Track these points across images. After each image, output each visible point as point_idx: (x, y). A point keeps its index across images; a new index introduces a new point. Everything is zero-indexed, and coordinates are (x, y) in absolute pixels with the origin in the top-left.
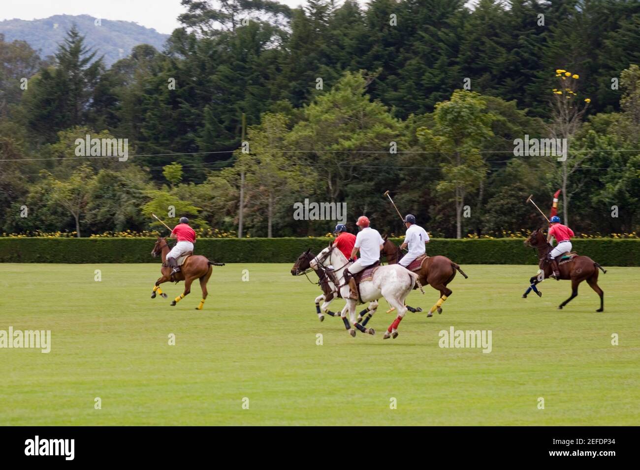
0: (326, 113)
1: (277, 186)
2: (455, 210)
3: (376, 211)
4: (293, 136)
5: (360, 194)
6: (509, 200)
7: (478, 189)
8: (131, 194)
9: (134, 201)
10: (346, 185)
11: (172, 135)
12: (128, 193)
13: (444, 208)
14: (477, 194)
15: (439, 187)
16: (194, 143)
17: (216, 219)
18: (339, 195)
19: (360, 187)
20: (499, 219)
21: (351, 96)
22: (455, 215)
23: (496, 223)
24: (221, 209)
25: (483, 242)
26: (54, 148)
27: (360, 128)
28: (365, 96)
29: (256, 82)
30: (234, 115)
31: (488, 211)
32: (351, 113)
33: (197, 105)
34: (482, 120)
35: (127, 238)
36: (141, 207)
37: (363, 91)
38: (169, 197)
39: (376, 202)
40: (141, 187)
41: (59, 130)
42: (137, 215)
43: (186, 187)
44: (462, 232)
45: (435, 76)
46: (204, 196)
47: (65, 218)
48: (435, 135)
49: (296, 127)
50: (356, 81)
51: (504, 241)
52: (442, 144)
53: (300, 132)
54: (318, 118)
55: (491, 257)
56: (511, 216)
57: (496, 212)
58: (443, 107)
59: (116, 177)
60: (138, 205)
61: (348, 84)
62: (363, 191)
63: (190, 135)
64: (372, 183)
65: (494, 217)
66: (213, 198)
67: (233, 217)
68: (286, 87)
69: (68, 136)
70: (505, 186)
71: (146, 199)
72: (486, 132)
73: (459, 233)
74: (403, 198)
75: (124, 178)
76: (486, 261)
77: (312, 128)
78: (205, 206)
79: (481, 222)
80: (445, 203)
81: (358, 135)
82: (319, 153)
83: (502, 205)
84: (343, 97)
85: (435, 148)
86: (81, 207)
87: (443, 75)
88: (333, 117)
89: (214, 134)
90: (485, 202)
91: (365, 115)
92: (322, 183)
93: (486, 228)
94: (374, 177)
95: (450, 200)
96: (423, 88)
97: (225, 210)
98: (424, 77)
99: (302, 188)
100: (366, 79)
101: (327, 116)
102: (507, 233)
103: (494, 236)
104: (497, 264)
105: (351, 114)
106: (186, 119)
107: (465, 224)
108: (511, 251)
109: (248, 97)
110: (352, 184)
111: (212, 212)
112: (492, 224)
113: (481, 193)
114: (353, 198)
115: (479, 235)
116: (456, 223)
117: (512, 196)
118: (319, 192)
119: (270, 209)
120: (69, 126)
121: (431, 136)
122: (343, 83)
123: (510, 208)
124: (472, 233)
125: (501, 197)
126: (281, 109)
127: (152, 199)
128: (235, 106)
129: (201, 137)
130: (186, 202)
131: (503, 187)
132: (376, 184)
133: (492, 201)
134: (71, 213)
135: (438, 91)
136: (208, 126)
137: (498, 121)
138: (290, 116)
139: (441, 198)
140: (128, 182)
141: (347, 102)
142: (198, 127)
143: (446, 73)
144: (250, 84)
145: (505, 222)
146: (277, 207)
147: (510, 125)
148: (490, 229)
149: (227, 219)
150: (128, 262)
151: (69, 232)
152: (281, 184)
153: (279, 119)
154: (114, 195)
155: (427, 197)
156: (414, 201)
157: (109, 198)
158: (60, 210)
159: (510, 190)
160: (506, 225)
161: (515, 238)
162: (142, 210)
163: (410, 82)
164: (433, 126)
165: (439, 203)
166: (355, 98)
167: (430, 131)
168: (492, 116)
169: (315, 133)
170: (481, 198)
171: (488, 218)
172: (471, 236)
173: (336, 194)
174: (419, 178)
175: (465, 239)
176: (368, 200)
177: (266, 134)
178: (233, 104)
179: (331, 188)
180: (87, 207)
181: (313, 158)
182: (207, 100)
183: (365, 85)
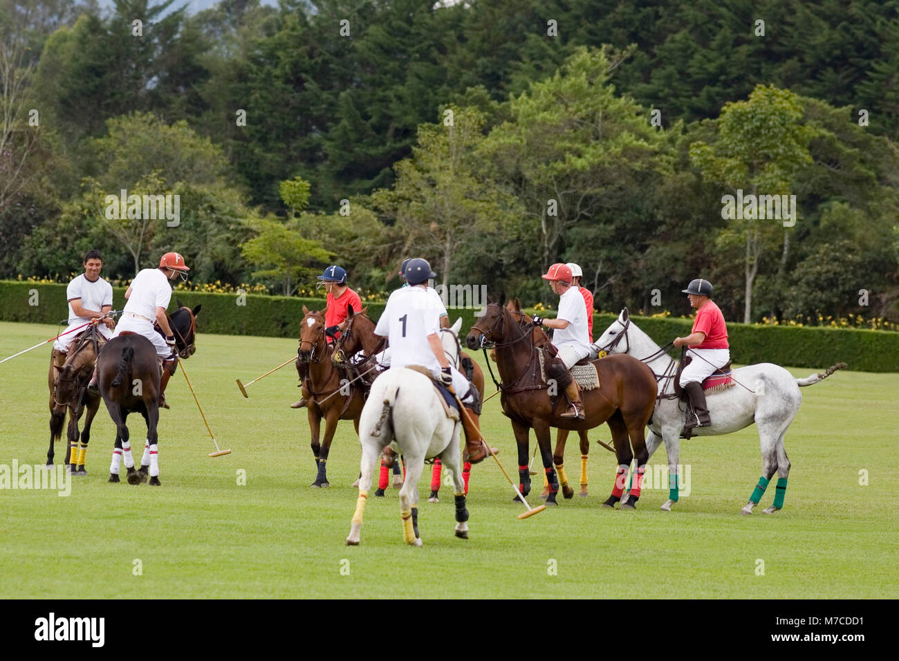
0: (545, 110)
1: (459, 224)
2: (744, 278)
3: (615, 272)
4: (489, 144)
5: (591, 244)
6: (830, 267)
7: (782, 247)
8: (225, 224)
9: (229, 235)
10: (570, 228)
11: (287, 134)
12: (219, 222)
13: (724, 274)
14: (780, 255)
15: (719, 240)
16: (321, 150)
17: (357, 272)
18: (556, 243)
19: (592, 232)
20: (812, 296)
21: (586, 85)
22: (743, 287)
23: (806, 303)
24: (365, 256)
25: (787, 331)
26: (99, 144)
27: (597, 138)
28: (607, 88)
29: (424, 56)
30: (387, 108)
31: (795, 283)
32: (584, 113)
33: (330, 88)
34: (795, 137)
35: (215, 293)
36: (240, 245)
37: (605, 79)
38: (286, 233)
39: (616, 259)
40: (239, 214)
41: (107, 117)
42: (232, 258)
43: (311, 218)
44: (752, 313)
45: (710, 61)
46: (340, 233)
47: (117, 257)
48: (717, 156)
49: (495, 130)
50: (595, 63)
51: (822, 332)
52: (730, 170)
53: (501, 139)
54: (531, 118)
55: (799, 356)
56: (831, 291)
57: (808, 284)
58: (734, 110)
59: (202, 196)
60: (234, 243)
61: (581, 66)
62: (596, 238)
63: (316, 135)
64: (613, 227)
65: (805, 292)
66: (355, 237)
67: (383, 270)
68: (472, 65)
69: (123, 125)
70: (825, 243)
71: (248, 233)
72: (801, 154)
73: (747, 315)
74: (660, 254)
75: (214, 199)
76: (791, 361)
77: (520, 134)
78: (342, 250)
79: (783, 299)
80: (727, 265)
81: (594, 147)
82: (528, 174)
83: (819, 273)
84: (572, 85)
85: (718, 176)
86: (144, 241)
87: (723, 60)
88: (556, 117)
89: (353, 136)
90: (790, 266)
91: (605, 118)
92: (531, 222)
93: (790, 310)
94: (615, 217)
95: (737, 262)
96: (689, 80)
97: (372, 257)
98: (691, 62)
99: (499, 228)
100: (610, 60)
101: (546, 114)
102: (824, 320)
103: (805, 323)
104: (808, 367)
105: (584, 116)
106: (311, 108)
107: (757, 301)
108: (832, 348)
109: (411, 80)
110: (579, 226)
111: (352, 260)
112: (801, 304)
113: (785, 252)
114: (579, 249)
115: (780, 319)
116: (743, 297)
117: (835, 259)
118: (526, 237)
119: (447, 259)
120: (125, 111)
121: (711, 157)
122: (573, 64)
123: (831, 279)
124: (769, 316)
125: (818, 260)
126: (472, 100)
127: (258, 234)
128: (390, 94)
129: (331, 140)
130: (313, 242)
131: (821, 245)
132: (617, 229)
133: (802, 266)
134: (126, 248)
135: (714, 85)
136: (345, 122)
137: (822, 137)
138: (486, 113)
139: (721, 257)
140: (221, 205)
141: (578, 94)
142: (330, 124)
143: (728, 58)
144: (416, 60)
145: (821, 301)
146: (459, 257)
147: (839, 145)
148: (796, 312)
149: (376, 273)
150: (217, 332)
151: (122, 280)
152: (465, 221)
153: (469, 117)
154: (197, 225)
155: (697, 254)
156: (676, 260)
157: (189, 229)
158: (110, 242)
159: (833, 250)
160: (823, 306)
161: (837, 328)
162: (241, 250)
163: (671, 69)
164: (715, 141)
165: (716, 265)
166: (592, 89)
167: (708, 149)
168: (812, 130)
169: (525, 142)
170: (784, 261)
171: (795, 293)
172: (767, 321)
173: (552, 243)
174: (688, 223)
175: (757, 325)
176: (604, 253)
177: (447, 139)
178: (387, 89)
179: (544, 231)
180: (153, 241)
181: (519, 181)
182: (345, 81)
183: (609, 69)
